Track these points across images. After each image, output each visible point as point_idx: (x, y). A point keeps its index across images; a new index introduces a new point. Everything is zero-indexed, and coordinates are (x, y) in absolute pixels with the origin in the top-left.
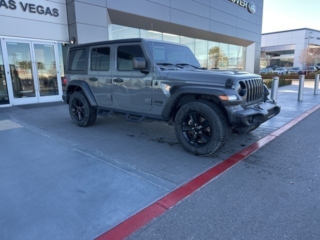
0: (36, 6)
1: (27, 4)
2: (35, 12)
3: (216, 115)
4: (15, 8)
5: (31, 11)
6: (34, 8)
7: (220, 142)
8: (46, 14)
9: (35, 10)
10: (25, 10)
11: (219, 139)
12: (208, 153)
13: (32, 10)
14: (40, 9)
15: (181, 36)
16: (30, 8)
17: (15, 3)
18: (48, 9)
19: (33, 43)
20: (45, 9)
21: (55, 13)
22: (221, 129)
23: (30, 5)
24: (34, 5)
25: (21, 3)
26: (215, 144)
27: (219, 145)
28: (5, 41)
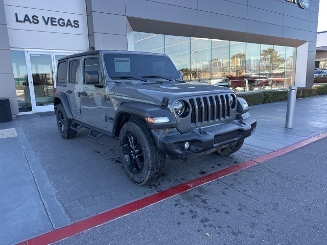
0: (58, 19)
1: (49, 18)
2: (56, 25)
3: (145, 140)
4: (38, 22)
5: (52, 25)
6: (55, 22)
7: (150, 171)
8: (67, 26)
9: (56, 23)
10: (47, 23)
11: (149, 167)
12: (142, 182)
13: (54, 23)
14: (61, 22)
15: (212, 40)
16: (52, 22)
17: (37, 17)
18: (69, 21)
19: (54, 54)
20: (66, 22)
21: (76, 24)
22: (149, 155)
23: (52, 18)
24: (55, 19)
25: (43, 17)
26: (146, 173)
27: (149, 174)
28: (29, 53)
